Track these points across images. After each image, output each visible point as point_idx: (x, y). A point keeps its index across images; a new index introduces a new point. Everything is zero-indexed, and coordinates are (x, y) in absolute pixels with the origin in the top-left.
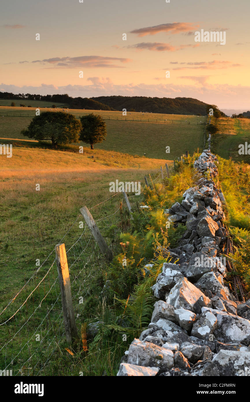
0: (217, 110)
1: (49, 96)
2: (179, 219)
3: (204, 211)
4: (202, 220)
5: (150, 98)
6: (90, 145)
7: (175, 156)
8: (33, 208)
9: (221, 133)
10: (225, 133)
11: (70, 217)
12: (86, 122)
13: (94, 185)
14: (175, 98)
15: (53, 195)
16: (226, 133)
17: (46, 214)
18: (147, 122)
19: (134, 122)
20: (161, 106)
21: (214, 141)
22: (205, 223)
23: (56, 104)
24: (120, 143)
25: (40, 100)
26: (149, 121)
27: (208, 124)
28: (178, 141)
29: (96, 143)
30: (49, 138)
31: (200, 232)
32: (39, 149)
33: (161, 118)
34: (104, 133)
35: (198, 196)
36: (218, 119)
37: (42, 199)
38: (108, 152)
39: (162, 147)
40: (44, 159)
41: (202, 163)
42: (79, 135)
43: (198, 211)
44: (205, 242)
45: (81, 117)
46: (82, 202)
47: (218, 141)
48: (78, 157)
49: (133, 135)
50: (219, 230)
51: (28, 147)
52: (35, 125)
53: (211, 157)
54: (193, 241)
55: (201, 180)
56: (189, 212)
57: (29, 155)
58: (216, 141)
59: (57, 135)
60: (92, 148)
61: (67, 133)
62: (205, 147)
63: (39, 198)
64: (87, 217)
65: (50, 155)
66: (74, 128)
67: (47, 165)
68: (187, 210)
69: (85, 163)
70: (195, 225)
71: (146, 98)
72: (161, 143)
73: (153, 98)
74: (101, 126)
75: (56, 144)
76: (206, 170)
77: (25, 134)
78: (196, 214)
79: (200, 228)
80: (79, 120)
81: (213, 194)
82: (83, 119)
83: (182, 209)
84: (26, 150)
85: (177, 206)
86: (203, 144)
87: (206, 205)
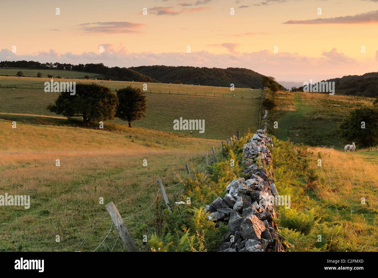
0: (275, 82)
1: (81, 66)
2: (221, 217)
3: (250, 208)
4: (245, 219)
5: (198, 68)
6: (128, 123)
7: (226, 136)
8: (55, 200)
9: (278, 109)
10: (283, 109)
11: (98, 211)
12: (124, 96)
13: (129, 171)
14: (226, 69)
15: (80, 184)
16: (285, 109)
17: (70, 208)
18: (194, 96)
19: (179, 96)
20: (211, 77)
21: (271, 118)
22: (250, 223)
23: (89, 74)
24: (163, 120)
25: (71, 70)
26: (196, 95)
27: (264, 98)
28: (229, 118)
29: (134, 120)
30: (80, 114)
31: (244, 234)
32: (68, 127)
33: (210, 91)
34: (144, 108)
35: (243, 189)
36: (275, 93)
37: (67, 189)
38: (148, 131)
39: (211, 125)
40: (73, 138)
41: (252, 147)
42: (115, 110)
43: (242, 208)
44: (250, 246)
45: (118, 90)
46: (114, 192)
47: (275, 118)
48: (113, 137)
49: (177, 110)
50: (266, 231)
51: (55, 125)
52: (64, 100)
53: (264, 139)
54: (236, 244)
55: (250, 167)
56: (233, 209)
57: (56, 134)
58: (273, 118)
59: (89, 111)
60: (130, 126)
61: (101, 109)
62: (260, 124)
63: (63, 187)
64: (113, 215)
65: (81, 135)
66: (110, 102)
67: (77, 146)
68: (230, 206)
69: (121, 144)
70: (238, 225)
71: (193, 68)
72: (210, 119)
73: (201, 68)
74: (140, 100)
75: (88, 121)
76: (257, 156)
77: (52, 109)
78: (240, 212)
79: (243, 229)
80: (115, 93)
81: (261, 187)
82: (120, 92)
83: (224, 205)
84: (52, 128)
85: (219, 202)
86: (259, 122)
87: (253, 201)
